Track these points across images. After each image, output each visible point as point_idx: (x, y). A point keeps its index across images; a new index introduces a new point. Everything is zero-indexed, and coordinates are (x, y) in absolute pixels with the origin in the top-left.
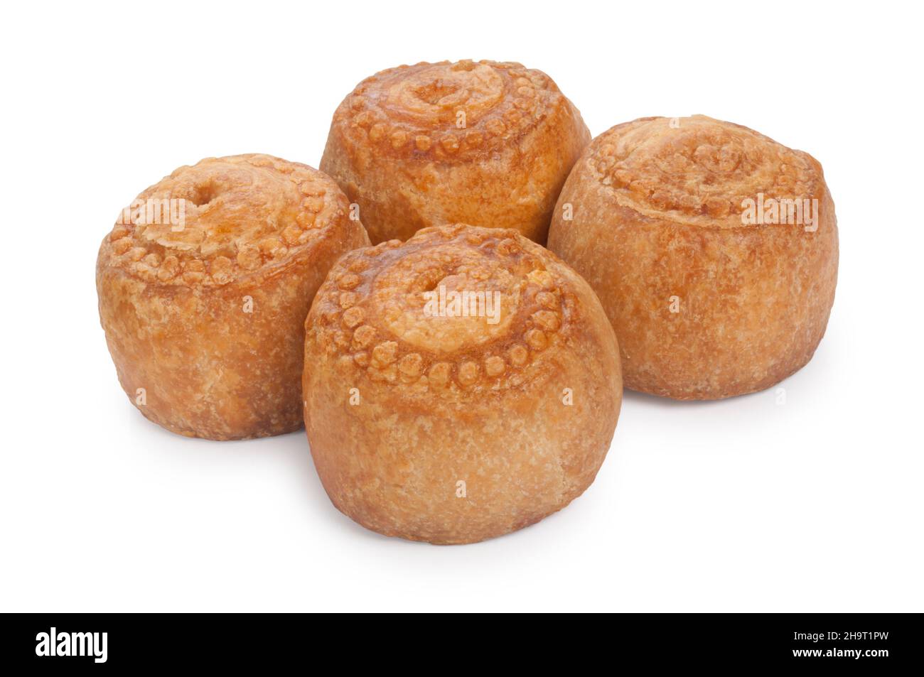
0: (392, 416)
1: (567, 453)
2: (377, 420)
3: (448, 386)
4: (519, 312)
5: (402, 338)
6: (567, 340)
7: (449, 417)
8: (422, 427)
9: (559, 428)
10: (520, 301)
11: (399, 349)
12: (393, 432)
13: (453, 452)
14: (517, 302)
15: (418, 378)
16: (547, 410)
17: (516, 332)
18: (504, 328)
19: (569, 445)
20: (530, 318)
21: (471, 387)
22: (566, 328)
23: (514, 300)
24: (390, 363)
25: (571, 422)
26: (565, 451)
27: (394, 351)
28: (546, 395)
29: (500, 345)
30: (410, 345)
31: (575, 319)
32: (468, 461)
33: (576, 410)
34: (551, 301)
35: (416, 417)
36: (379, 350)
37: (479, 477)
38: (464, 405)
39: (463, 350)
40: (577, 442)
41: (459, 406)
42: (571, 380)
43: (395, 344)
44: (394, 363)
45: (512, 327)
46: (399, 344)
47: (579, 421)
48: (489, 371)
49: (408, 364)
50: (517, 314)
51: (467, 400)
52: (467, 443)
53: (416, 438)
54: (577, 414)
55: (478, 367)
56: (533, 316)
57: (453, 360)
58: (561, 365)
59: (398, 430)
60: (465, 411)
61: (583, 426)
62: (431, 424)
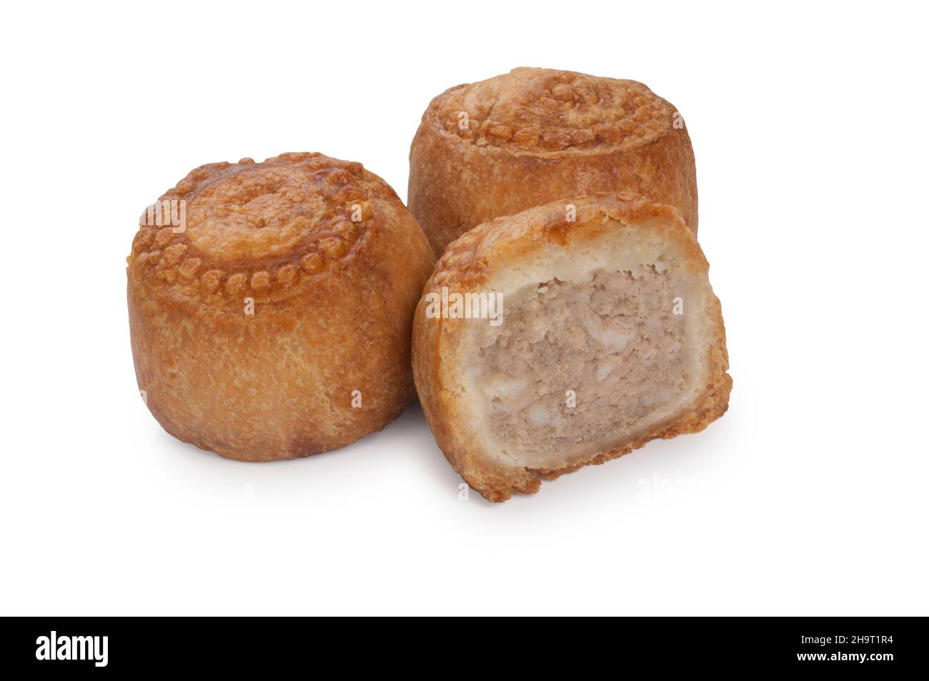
0: (163, 314)
1: (329, 381)
3: (215, 293)
5: (194, 243)
6: (346, 269)
7: (207, 322)
8: (185, 329)
9: (318, 353)
11: (186, 252)
12: (163, 331)
15: (193, 281)
16: (305, 333)
18: (286, 248)
19: (331, 373)
20: (316, 242)
22: (349, 257)
23: (310, 224)
24: (174, 264)
25: (332, 350)
26: (327, 379)
27: (181, 253)
28: (305, 317)
30: (197, 250)
31: (363, 251)
33: (338, 338)
34: (345, 230)
35: (181, 318)
36: (169, 251)
37: (235, 388)
38: (222, 313)
39: (239, 260)
40: (343, 372)
41: (219, 312)
42: (336, 307)
43: (185, 247)
44: (177, 264)
45: (295, 247)
46: (188, 248)
47: (342, 351)
49: (187, 266)
50: (306, 237)
51: (228, 308)
52: (223, 351)
53: (180, 339)
54: (340, 342)
55: (246, 279)
56: (321, 241)
58: (327, 290)
59: (167, 329)
60: (222, 318)
61: (349, 357)
62: (192, 327)
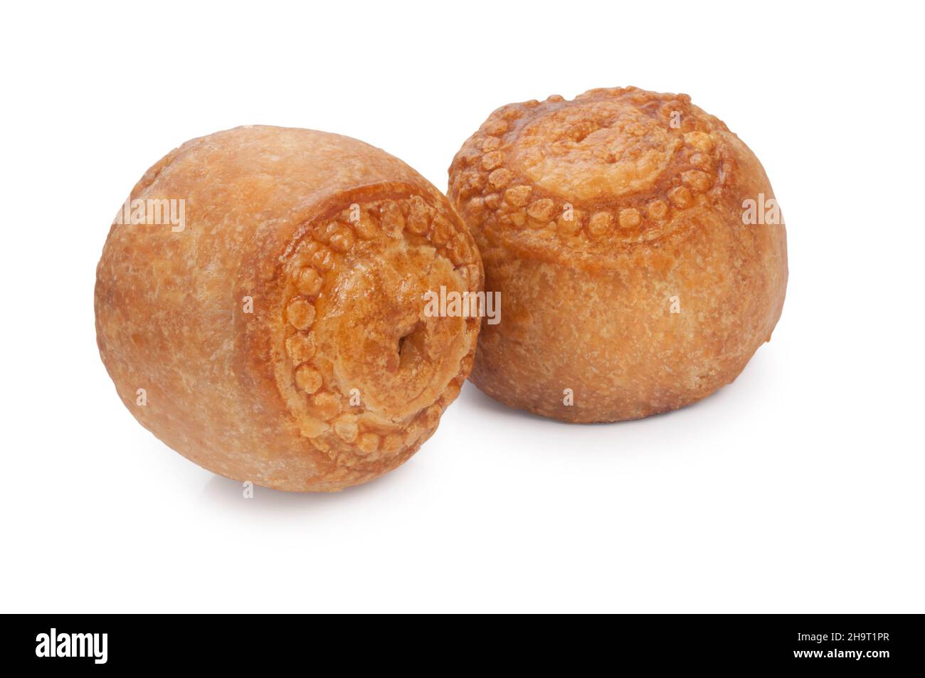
2: (500, 266)
4: (667, 168)
10: (671, 159)
13: (575, 306)
14: (668, 158)
17: (660, 188)
21: (600, 238)
29: (639, 199)
32: (590, 319)
48: (622, 222)
57: (586, 208)
